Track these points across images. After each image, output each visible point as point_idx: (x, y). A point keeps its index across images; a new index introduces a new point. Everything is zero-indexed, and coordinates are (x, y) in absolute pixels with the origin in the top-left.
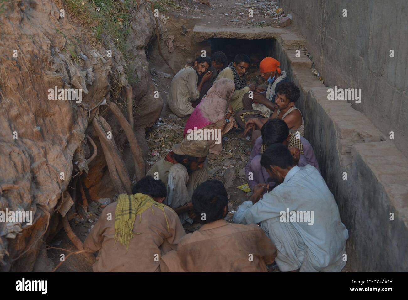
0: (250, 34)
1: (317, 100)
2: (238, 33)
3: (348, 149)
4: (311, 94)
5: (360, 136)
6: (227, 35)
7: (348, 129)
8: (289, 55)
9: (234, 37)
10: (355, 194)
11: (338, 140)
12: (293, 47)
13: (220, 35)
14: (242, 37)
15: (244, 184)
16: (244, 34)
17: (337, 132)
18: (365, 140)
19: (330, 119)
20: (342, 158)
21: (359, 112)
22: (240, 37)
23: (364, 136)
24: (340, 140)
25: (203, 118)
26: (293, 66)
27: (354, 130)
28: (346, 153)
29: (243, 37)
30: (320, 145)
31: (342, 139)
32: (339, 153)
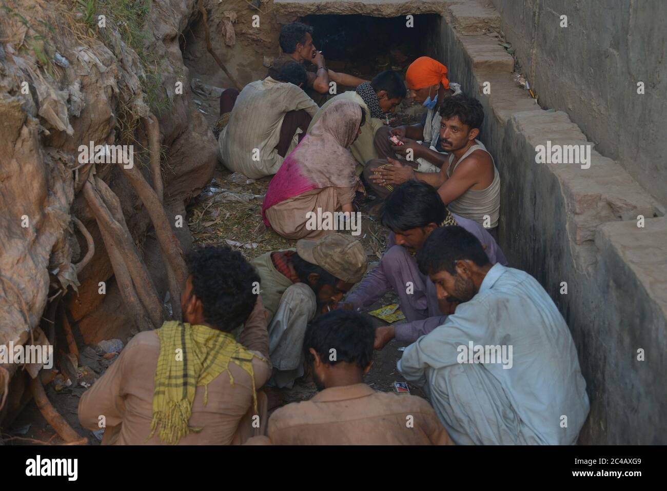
0: (388, 6)
1: (526, 137)
3: (588, 233)
4: (515, 125)
5: (612, 207)
7: (589, 194)
8: (468, 47)
9: (356, 13)
10: (604, 323)
11: (569, 216)
12: (477, 31)
14: (372, 12)
15: (383, 306)
16: (376, 6)
17: (568, 201)
18: (622, 216)
19: (553, 174)
20: (578, 253)
21: (611, 160)
22: (369, 11)
23: (620, 208)
24: (572, 216)
25: (301, 175)
26: (476, 69)
27: (601, 195)
28: (586, 241)
29: (375, 12)
30: (534, 226)
31: (577, 214)
32: (570, 243)
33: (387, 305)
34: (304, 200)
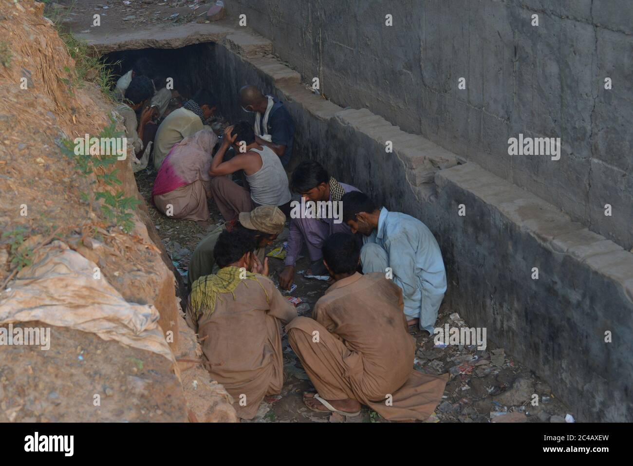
0: (176, 40)
1: (355, 128)
2: (157, 40)
3: (422, 179)
4: (339, 121)
5: (432, 162)
6: (138, 45)
7: (419, 157)
8: (261, 68)
9: (148, 47)
11: (407, 171)
12: (256, 54)
13: (127, 45)
14: (163, 45)
16: (167, 41)
17: (405, 162)
18: (441, 166)
20: (418, 191)
21: (416, 135)
22: (161, 45)
23: (438, 162)
24: (410, 170)
25: (176, 176)
26: (276, 83)
27: (425, 156)
28: (421, 184)
29: (166, 46)
30: (370, 182)
31: (414, 169)
32: (411, 186)
34: (183, 190)
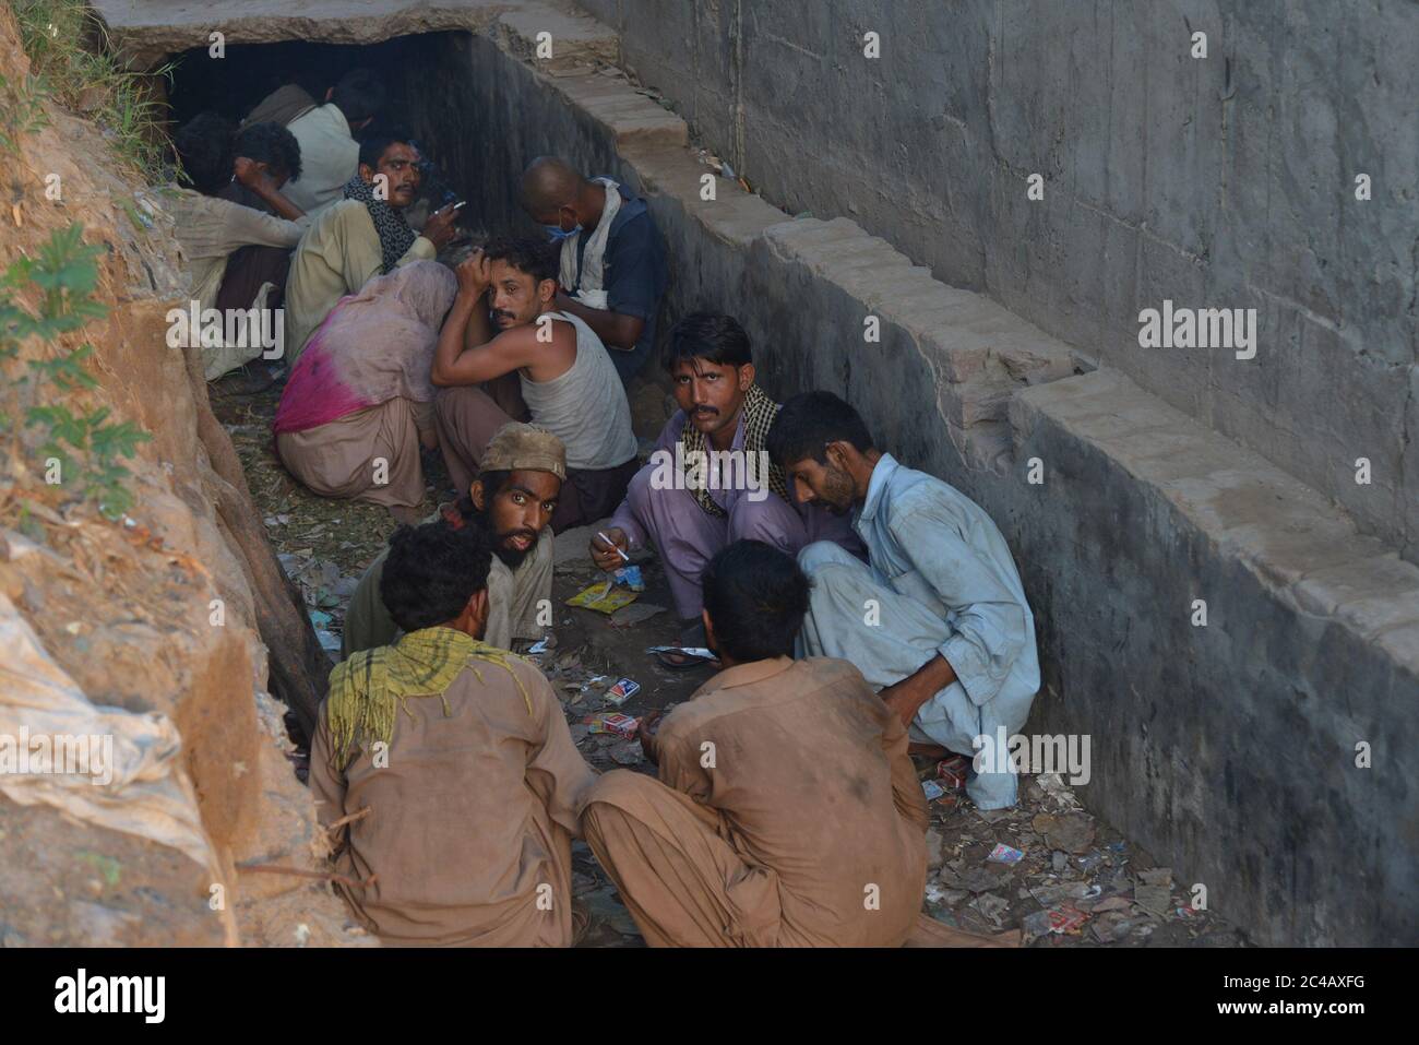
1: (813, 268)
3: (979, 409)
4: (775, 249)
5: (1008, 366)
6: (263, 31)
7: (972, 350)
11: (940, 388)
12: (575, 65)
14: (330, 34)
15: (580, 588)
16: (338, 22)
17: (935, 364)
18: (1028, 378)
19: (894, 324)
20: (968, 442)
21: (972, 293)
22: (324, 34)
24: (948, 385)
25: (339, 384)
27: (989, 349)
28: (976, 422)
29: (338, 35)
31: (958, 382)
32: (950, 428)
33: (587, 587)
34: (356, 423)
